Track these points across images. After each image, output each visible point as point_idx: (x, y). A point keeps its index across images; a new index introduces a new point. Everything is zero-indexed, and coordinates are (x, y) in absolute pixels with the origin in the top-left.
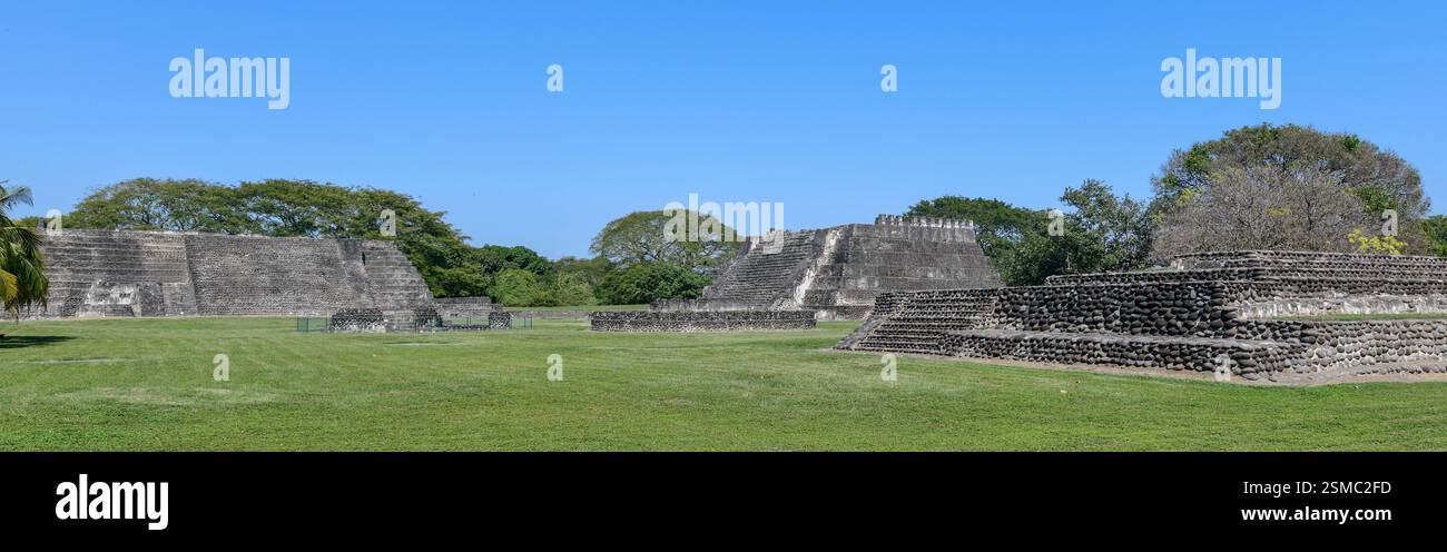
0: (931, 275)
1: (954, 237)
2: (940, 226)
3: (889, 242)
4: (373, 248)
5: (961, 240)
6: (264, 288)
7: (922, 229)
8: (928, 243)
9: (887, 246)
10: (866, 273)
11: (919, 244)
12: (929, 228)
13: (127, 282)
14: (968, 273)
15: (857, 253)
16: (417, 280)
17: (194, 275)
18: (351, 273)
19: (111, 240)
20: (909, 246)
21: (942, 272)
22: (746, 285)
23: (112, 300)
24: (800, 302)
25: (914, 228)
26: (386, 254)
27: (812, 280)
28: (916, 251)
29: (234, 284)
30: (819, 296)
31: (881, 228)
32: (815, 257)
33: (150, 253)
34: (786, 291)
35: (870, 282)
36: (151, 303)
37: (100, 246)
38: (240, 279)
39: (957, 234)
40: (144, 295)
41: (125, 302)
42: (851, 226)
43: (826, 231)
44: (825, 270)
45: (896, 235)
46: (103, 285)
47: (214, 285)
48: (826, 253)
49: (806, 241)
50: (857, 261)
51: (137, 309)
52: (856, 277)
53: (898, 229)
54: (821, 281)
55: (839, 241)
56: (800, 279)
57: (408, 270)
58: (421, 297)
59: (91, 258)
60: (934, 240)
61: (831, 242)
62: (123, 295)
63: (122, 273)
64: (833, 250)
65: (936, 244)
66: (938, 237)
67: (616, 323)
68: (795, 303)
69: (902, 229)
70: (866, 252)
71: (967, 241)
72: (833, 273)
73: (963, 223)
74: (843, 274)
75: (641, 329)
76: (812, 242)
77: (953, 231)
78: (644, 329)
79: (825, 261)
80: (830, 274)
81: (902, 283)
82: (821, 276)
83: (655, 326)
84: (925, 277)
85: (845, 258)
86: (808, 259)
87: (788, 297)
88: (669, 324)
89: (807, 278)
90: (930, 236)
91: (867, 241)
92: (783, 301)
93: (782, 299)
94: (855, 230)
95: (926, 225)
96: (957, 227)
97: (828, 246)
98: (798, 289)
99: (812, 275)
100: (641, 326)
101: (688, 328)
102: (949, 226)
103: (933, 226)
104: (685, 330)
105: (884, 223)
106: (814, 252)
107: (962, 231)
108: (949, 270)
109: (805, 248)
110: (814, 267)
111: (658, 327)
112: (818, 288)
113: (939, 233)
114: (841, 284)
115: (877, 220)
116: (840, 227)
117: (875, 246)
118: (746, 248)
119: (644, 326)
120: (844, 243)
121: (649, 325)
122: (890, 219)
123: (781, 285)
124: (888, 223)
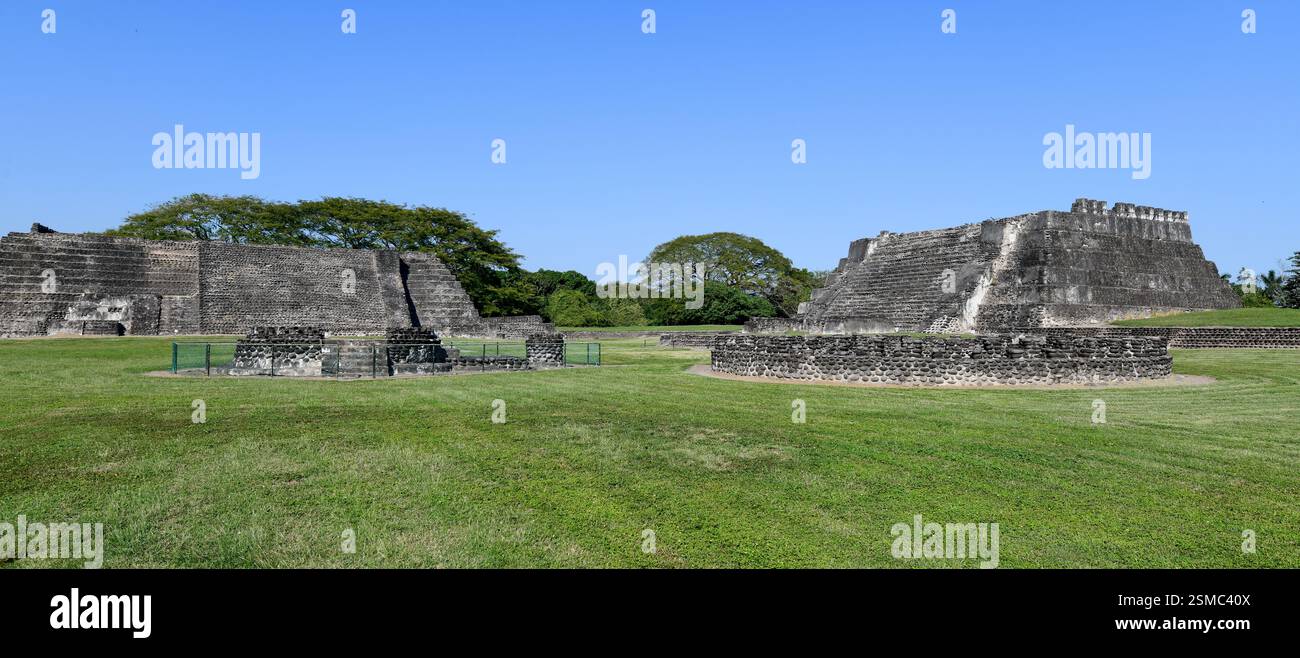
0: (1152, 285)
1: (1168, 234)
2: (1151, 218)
3: (1095, 238)
4: (413, 261)
5: (1176, 239)
6: (283, 304)
7: (1130, 220)
8: (1140, 240)
9: (1093, 243)
10: (1074, 280)
11: (1130, 241)
12: (1138, 220)
13: (120, 295)
14: (1194, 282)
15: (1058, 252)
16: (461, 296)
17: (203, 287)
18: (386, 287)
19: (112, 247)
20: (1119, 243)
21: (1165, 280)
22: (872, 299)
23: (98, 314)
24: (972, 323)
25: (1121, 220)
26: (427, 267)
27: (986, 290)
28: (1129, 252)
29: (247, 298)
30: (1006, 314)
31: (1082, 217)
32: (988, 259)
33: (157, 262)
34: (951, 306)
35: (1082, 293)
36: (144, 319)
37: (98, 253)
38: (255, 292)
39: (1171, 230)
40: (138, 309)
41: (115, 317)
42: (1044, 215)
43: (1002, 223)
44: (1006, 276)
45: (1101, 228)
46: (90, 297)
47: (223, 298)
48: (1004, 252)
49: (963, 239)
50: (1059, 263)
51: (128, 325)
52: (1062, 285)
53: (1102, 219)
54: (1004, 292)
55: (1022, 237)
56: (971, 289)
57: (451, 285)
58: (465, 315)
59: (85, 266)
60: (1145, 236)
61: (1010, 237)
62: (113, 310)
63: (119, 284)
64: (1012, 248)
65: (1150, 242)
66: (1150, 233)
67: (780, 361)
68: (964, 324)
69: (1107, 220)
70: (1069, 250)
71: (1183, 239)
72: (1025, 280)
73: (1177, 216)
74: (1045, 282)
75: (842, 376)
76: (977, 239)
77: (1166, 225)
78: (850, 376)
79: (1005, 263)
80: (1019, 281)
81: (1121, 296)
82: (1003, 285)
83: (878, 369)
84: (1146, 287)
85: (1041, 259)
86: (975, 262)
87: (956, 314)
88: (912, 367)
89: (980, 287)
90: (1140, 231)
91: (1067, 235)
92: (949, 320)
93: (946, 317)
94: (1050, 219)
95: (1134, 216)
96: (1170, 220)
97: (1005, 242)
98: (967, 304)
99: (987, 283)
100: (842, 369)
101: (958, 375)
102: (1161, 219)
103: (1143, 217)
104: (950, 380)
105: (1085, 211)
106: (983, 252)
107: (1176, 226)
108: (1173, 278)
109: (964, 248)
110: (988, 272)
111: (885, 373)
112: (1001, 302)
113: (1151, 227)
114: (1044, 295)
115: (1076, 205)
116: (1023, 216)
117: (1078, 242)
118: (860, 253)
119: (851, 369)
120: (1034, 238)
121: (863, 368)
122: (1092, 205)
123: (935, 298)
124: (1090, 211)
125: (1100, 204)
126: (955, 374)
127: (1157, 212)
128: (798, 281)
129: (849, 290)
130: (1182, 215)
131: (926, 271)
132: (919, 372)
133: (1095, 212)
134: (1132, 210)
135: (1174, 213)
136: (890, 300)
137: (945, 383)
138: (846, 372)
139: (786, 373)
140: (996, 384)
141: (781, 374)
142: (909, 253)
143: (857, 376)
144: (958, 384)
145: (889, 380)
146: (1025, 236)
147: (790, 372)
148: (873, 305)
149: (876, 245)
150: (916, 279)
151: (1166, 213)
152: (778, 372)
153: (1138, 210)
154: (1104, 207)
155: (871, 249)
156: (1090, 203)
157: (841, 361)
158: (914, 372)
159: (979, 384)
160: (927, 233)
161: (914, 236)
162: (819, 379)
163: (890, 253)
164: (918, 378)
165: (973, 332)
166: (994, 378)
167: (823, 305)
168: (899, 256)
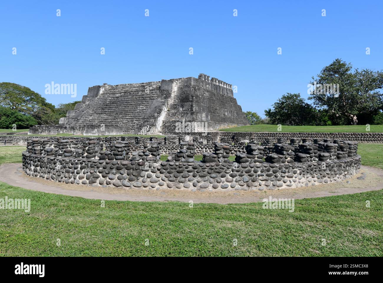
0: (226, 114)
1: (227, 93)
2: (223, 86)
3: (207, 92)
5: (229, 95)
7: (217, 85)
8: (221, 95)
9: (207, 94)
10: (204, 110)
11: (218, 94)
12: (219, 86)
15: (197, 96)
20: (215, 95)
22: (104, 116)
24: (160, 129)
25: (214, 85)
27: (166, 113)
28: (218, 99)
31: (202, 82)
34: (150, 121)
35: (207, 116)
39: (228, 91)
42: (190, 79)
43: (171, 81)
44: (174, 107)
45: (209, 88)
48: (173, 95)
49: (150, 88)
50: (198, 102)
52: (200, 112)
53: (209, 84)
54: (174, 114)
55: (180, 89)
56: (159, 113)
60: (221, 93)
61: (175, 88)
65: (223, 96)
66: (223, 92)
67: (118, 169)
68: (156, 130)
69: (210, 84)
70: (200, 96)
71: (231, 96)
72: (184, 109)
73: (229, 86)
74: (194, 110)
75: (191, 184)
76: (159, 88)
77: (227, 89)
78: (200, 184)
79: (173, 101)
80: (181, 109)
81: (218, 118)
82: (173, 111)
83: (228, 176)
84: (224, 115)
85: (191, 100)
86: (159, 99)
87: (153, 125)
88: (259, 173)
89: (163, 111)
90: (220, 91)
91: (199, 89)
92: (150, 128)
93: (149, 126)
94: (192, 81)
95: (218, 84)
96: (228, 87)
97: (173, 91)
98: (158, 120)
99: (166, 110)
100: (191, 177)
101: (294, 178)
102: (225, 87)
103: (220, 85)
104: (288, 183)
105: (203, 79)
106: (162, 95)
107: (229, 89)
108: (231, 111)
109: (152, 93)
110: (166, 104)
111: (234, 179)
112: (173, 119)
113: (222, 89)
114: (194, 116)
115: (200, 76)
116: (180, 79)
117: (203, 93)
118: (95, 93)
119: (201, 177)
120: (186, 89)
121: (213, 175)
122: (205, 77)
123: (141, 116)
124: (205, 79)
125: (208, 77)
126: (292, 177)
127: (224, 83)
128: (49, 109)
129: (91, 112)
130: (231, 86)
131: (133, 103)
132: (265, 177)
133: (207, 80)
134: (217, 82)
135: (229, 85)
136: (115, 117)
137: (284, 186)
138: (195, 180)
139: (126, 182)
140: (317, 183)
141: (119, 182)
142: (123, 94)
143: (207, 183)
144: (294, 185)
145: (237, 186)
146: (181, 88)
147: (130, 180)
148: (106, 120)
149: (104, 90)
150: (128, 107)
151: (227, 84)
152: (116, 181)
153: (219, 81)
154: (209, 79)
155: (102, 91)
156: (205, 76)
157: (190, 168)
158: (260, 178)
159: (306, 184)
160: (131, 84)
161: (124, 86)
162: (165, 187)
163: (112, 94)
164: (264, 182)
165: (161, 134)
166: (316, 179)
167: (76, 119)
168: (117, 95)
